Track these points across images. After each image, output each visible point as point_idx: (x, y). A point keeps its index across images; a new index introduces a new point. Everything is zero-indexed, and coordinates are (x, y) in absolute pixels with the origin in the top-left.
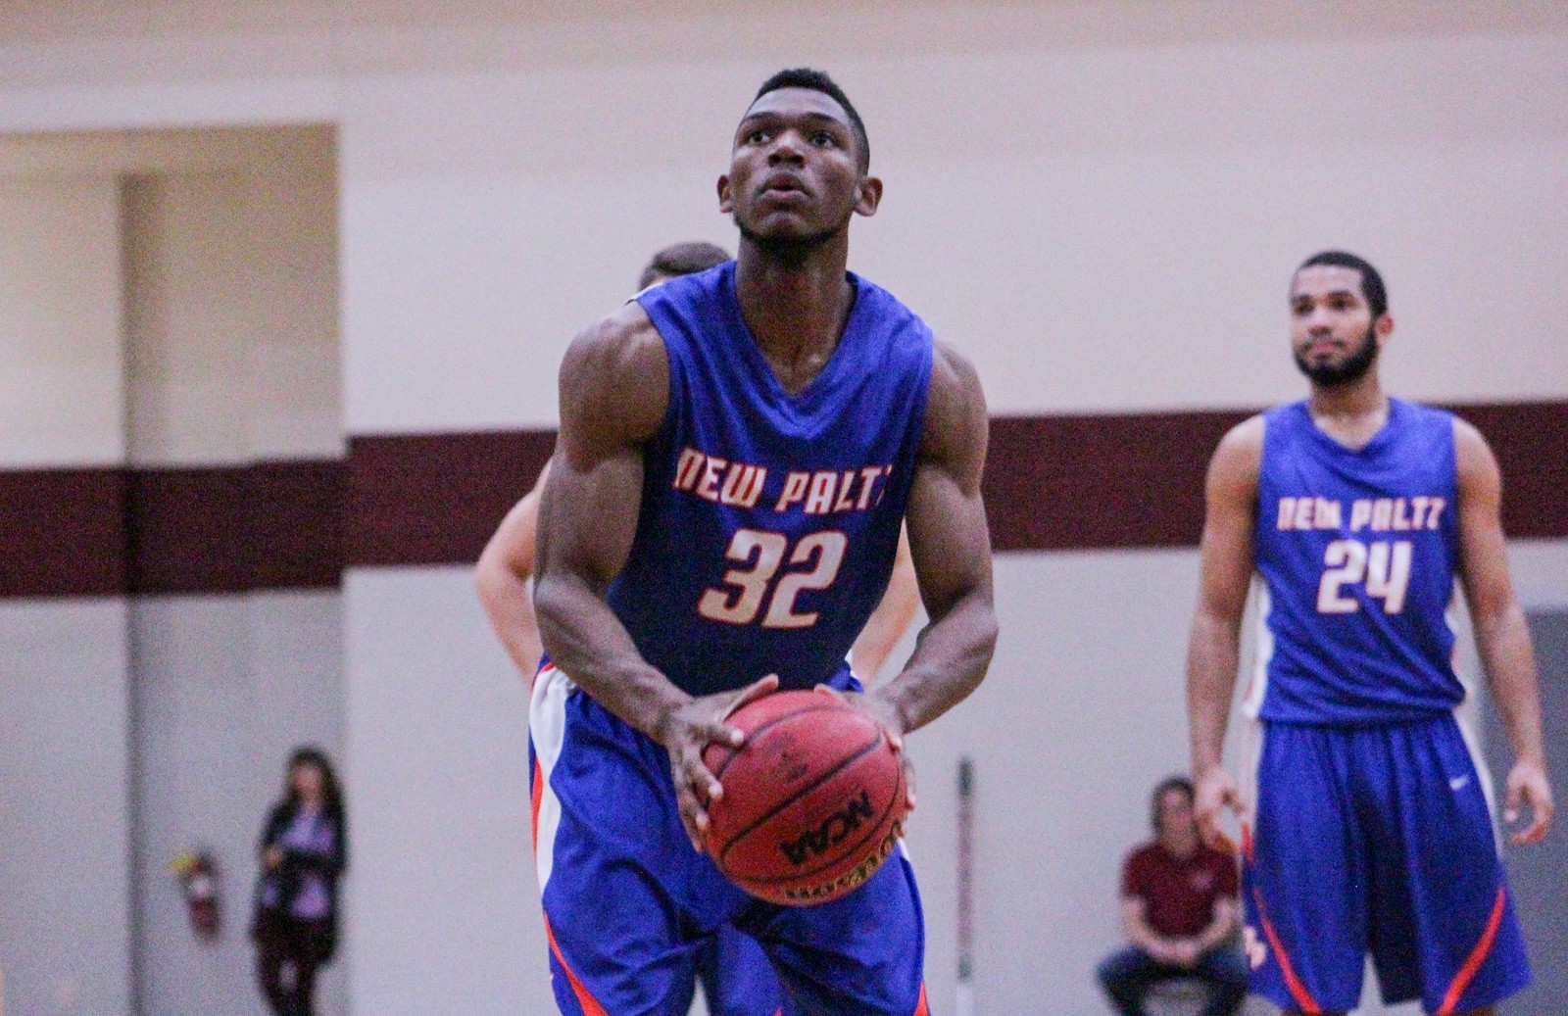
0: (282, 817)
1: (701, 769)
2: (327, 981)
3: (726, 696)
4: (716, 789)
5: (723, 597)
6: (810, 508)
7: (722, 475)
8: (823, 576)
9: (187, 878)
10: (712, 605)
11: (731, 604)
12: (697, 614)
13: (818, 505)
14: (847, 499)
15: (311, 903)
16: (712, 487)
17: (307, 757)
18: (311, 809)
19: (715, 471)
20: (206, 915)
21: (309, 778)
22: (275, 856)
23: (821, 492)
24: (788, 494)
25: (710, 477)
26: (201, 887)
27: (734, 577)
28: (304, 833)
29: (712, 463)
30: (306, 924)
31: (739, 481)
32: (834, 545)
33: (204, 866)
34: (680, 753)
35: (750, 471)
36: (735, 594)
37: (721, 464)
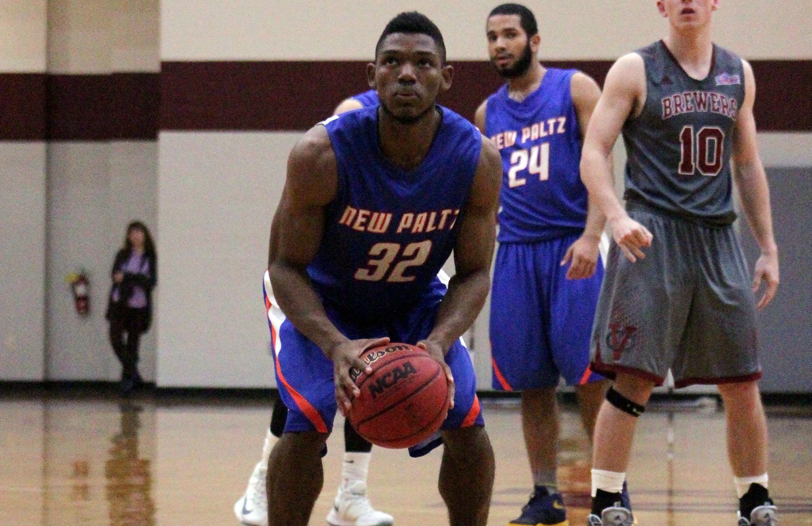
0: (123, 256)
1: (349, 380)
2: (145, 340)
3: (364, 341)
4: (357, 391)
5: (367, 271)
6: (414, 230)
7: (369, 218)
8: (420, 260)
9: (74, 285)
10: (362, 274)
11: (370, 274)
12: (354, 279)
13: (418, 228)
14: (434, 225)
15: (137, 301)
16: (362, 224)
17: (136, 226)
18: (139, 252)
19: (364, 216)
20: (83, 304)
21: (138, 236)
22: (120, 276)
23: (420, 222)
24: (402, 225)
25: (360, 219)
26: (81, 290)
27: (372, 262)
28: (134, 265)
29: (362, 212)
30: (135, 310)
31: (377, 221)
32: (426, 247)
33: (83, 279)
34: (338, 369)
35: (383, 215)
36: (372, 270)
37: (367, 213)
